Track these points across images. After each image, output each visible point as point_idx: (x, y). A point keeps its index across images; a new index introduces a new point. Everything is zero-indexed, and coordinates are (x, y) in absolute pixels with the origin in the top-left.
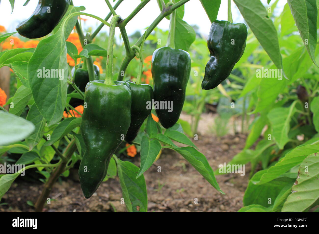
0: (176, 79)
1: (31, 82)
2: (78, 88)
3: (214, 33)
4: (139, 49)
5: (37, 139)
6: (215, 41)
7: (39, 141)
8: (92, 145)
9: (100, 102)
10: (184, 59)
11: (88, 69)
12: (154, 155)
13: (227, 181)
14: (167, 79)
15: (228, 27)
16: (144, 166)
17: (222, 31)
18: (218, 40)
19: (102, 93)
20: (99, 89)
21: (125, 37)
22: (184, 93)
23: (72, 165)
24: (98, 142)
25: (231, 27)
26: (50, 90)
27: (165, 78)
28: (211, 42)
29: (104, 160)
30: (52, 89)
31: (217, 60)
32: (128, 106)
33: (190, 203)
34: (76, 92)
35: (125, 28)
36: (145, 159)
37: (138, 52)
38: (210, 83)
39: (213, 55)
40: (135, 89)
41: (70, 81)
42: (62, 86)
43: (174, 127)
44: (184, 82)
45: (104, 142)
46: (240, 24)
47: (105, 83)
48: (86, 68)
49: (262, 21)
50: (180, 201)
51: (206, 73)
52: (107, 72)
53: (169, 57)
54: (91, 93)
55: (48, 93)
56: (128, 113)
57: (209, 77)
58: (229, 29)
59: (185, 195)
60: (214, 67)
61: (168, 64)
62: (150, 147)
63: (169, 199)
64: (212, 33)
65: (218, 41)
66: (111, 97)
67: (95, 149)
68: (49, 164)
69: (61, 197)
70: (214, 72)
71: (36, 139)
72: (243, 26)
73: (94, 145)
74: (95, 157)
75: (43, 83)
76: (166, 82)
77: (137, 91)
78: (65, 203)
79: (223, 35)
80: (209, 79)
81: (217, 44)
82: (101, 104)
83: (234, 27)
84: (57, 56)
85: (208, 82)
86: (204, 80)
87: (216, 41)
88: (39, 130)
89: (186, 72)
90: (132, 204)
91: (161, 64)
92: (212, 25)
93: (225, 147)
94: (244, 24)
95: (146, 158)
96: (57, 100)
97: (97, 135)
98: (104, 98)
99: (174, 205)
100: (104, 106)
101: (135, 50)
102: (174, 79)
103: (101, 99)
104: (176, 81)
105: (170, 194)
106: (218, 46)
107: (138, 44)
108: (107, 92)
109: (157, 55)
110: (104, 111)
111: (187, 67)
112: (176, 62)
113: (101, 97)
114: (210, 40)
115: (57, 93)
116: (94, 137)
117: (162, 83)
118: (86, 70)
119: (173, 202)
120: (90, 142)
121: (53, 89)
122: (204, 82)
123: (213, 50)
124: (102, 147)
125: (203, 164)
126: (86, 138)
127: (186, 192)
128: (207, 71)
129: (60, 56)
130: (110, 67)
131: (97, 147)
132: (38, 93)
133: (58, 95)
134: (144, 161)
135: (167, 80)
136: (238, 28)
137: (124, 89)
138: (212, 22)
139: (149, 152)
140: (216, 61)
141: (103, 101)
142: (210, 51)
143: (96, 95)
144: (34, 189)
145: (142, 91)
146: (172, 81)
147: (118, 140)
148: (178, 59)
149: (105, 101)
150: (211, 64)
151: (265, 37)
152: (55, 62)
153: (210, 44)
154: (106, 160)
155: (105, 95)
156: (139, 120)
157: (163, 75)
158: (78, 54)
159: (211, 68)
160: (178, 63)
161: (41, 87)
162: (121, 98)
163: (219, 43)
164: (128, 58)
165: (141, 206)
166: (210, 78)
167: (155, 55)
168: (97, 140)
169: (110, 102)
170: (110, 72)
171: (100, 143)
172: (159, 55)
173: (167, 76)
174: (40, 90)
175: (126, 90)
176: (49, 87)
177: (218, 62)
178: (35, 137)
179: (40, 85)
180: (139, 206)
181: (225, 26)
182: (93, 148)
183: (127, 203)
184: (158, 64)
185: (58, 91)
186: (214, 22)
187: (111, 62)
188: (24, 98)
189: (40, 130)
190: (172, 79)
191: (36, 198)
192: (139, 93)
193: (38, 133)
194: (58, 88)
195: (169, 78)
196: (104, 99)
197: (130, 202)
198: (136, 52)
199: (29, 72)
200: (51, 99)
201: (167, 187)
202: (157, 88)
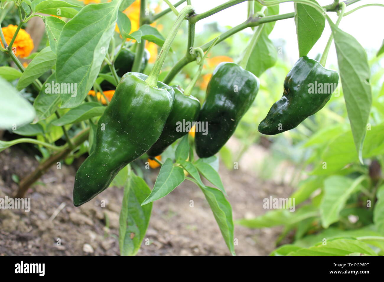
0: (232, 106)
1: (59, 49)
2: (115, 71)
3: (297, 71)
4: (203, 54)
5: (47, 113)
6: (294, 81)
7: (48, 116)
8: (104, 148)
9: (131, 101)
10: (251, 86)
11: (136, 54)
12: (173, 184)
13: (248, 236)
14: (222, 101)
15: (317, 70)
16: (156, 194)
17: (307, 72)
18: (299, 81)
19: (139, 92)
20: (136, 86)
21: (192, 35)
22: (235, 126)
23: (78, 155)
24: (112, 147)
25: (320, 72)
26: (78, 67)
27: (220, 99)
28: (290, 80)
29: (111, 171)
30: (81, 66)
31: (288, 104)
32: (163, 118)
33: (196, 247)
34: (112, 75)
35: (194, 25)
36: (160, 186)
37: (201, 56)
38: (269, 128)
39: (287, 96)
40: (180, 99)
41: (109, 60)
42: (92, 69)
43: (210, 159)
44: (240, 112)
45: (119, 150)
46: (332, 72)
47: (146, 81)
48: (134, 51)
49: (359, 83)
50: (186, 240)
51: (270, 114)
52: (154, 69)
53: (234, 78)
54: (126, 87)
55: (75, 69)
56: (160, 127)
57: (271, 120)
58: (317, 73)
59: (194, 235)
60: (281, 110)
61: (229, 85)
62: (172, 173)
63: (174, 232)
64: (295, 70)
65: (298, 83)
66: (146, 101)
67: (106, 154)
68: (52, 144)
69: (54, 183)
70: (279, 116)
71: (45, 113)
72: (335, 75)
73: (105, 148)
74: (102, 163)
75: (73, 55)
76: (220, 105)
77: (181, 104)
78: (56, 192)
79: (307, 77)
80: (270, 122)
81: (295, 85)
82: (132, 104)
83: (324, 73)
84: (101, 30)
85: (268, 125)
86: (264, 121)
87: (296, 81)
88: (53, 104)
89: (248, 101)
90: (127, 228)
91: (222, 82)
92: (299, 60)
93: (262, 194)
94: (336, 74)
95: (162, 185)
96: (82, 82)
97: (114, 139)
98: (138, 98)
99: (178, 243)
100: (134, 108)
101: (198, 53)
102: (230, 105)
103: (134, 99)
104: (232, 108)
105: (179, 227)
106: (296, 89)
107: (204, 48)
108: (145, 94)
109: (221, 70)
110: (132, 114)
111: (250, 97)
112: (240, 86)
113: (135, 96)
114: (289, 77)
115: (85, 73)
116: (109, 140)
117: (213, 105)
118: (133, 53)
119: (177, 239)
120: (103, 143)
121: (83, 66)
122: (264, 123)
123: (289, 90)
124: (114, 155)
125: (225, 216)
126: (99, 137)
127: (197, 231)
128: (271, 112)
129: (104, 31)
130: (160, 64)
131: (108, 152)
132: (63, 65)
133: (85, 76)
134: (158, 188)
135: (221, 103)
136: (328, 76)
137: (165, 97)
138: (300, 56)
139: (168, 179)
140: (286, 104)
141: (135, 102)
142: (284, 90)
143: (130, 92)
144: (28, 162)
145: (187, 105)
146: (227, 107)
147: (136, 153)
148: (243, 83)
149: (138, 102)
150: (279, 106)
151: (355, 103)
152: (96, 35)
153: (288, 81)
154: (113, 172)
155: (140, 96)
156: (171, 136)
157: (219, 95)
158: (129, 34)
159: (278, 109)
160: (242, 88)
161: (69, 59)
162: (158, 106)
163: (299, 85)
164: (187, 59)
165: (137, 234)
166: (272, 122)
167: (219, 68)
168: (112, 144)
169: (143, 106)
170: (157, 70)
171: (114, 149)
172: (223, 70)
173: (223, 98)
174: (67, 62)
175: (167, 99)
176: (78, 62)
177: (289, 107)
178: (45, 110)
179: (68, 57)
180: (134, 233)
181: (313, 68)
182: (104, 151)
183: (122, 226)
184: (218, 81)
185: (88, 72)
186: (303, 58)
187: (162, 58)
188: (48, 62)
189: (55, 104)
190: (228, 104)
191: (25, 174)
192: (183, 106)
193: (50, 106)
194: (89, 68)
195: (225, 101)
196: (138, 100)
197: (125, 225)
198: (198, 56)
199: (62, 37)
200: (76, 77)
201: (178, 216)
202: (207, 108)
